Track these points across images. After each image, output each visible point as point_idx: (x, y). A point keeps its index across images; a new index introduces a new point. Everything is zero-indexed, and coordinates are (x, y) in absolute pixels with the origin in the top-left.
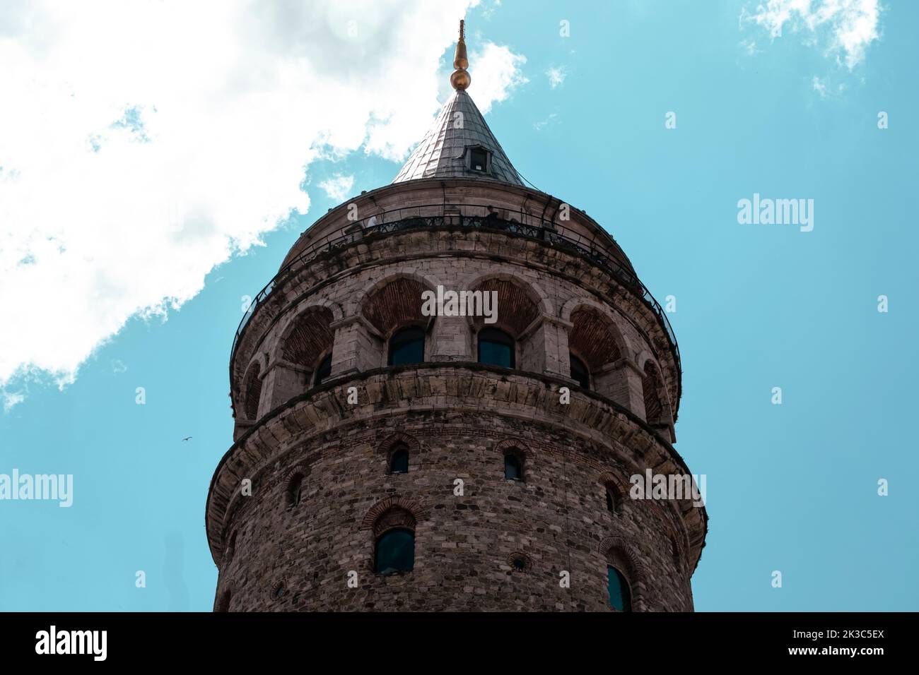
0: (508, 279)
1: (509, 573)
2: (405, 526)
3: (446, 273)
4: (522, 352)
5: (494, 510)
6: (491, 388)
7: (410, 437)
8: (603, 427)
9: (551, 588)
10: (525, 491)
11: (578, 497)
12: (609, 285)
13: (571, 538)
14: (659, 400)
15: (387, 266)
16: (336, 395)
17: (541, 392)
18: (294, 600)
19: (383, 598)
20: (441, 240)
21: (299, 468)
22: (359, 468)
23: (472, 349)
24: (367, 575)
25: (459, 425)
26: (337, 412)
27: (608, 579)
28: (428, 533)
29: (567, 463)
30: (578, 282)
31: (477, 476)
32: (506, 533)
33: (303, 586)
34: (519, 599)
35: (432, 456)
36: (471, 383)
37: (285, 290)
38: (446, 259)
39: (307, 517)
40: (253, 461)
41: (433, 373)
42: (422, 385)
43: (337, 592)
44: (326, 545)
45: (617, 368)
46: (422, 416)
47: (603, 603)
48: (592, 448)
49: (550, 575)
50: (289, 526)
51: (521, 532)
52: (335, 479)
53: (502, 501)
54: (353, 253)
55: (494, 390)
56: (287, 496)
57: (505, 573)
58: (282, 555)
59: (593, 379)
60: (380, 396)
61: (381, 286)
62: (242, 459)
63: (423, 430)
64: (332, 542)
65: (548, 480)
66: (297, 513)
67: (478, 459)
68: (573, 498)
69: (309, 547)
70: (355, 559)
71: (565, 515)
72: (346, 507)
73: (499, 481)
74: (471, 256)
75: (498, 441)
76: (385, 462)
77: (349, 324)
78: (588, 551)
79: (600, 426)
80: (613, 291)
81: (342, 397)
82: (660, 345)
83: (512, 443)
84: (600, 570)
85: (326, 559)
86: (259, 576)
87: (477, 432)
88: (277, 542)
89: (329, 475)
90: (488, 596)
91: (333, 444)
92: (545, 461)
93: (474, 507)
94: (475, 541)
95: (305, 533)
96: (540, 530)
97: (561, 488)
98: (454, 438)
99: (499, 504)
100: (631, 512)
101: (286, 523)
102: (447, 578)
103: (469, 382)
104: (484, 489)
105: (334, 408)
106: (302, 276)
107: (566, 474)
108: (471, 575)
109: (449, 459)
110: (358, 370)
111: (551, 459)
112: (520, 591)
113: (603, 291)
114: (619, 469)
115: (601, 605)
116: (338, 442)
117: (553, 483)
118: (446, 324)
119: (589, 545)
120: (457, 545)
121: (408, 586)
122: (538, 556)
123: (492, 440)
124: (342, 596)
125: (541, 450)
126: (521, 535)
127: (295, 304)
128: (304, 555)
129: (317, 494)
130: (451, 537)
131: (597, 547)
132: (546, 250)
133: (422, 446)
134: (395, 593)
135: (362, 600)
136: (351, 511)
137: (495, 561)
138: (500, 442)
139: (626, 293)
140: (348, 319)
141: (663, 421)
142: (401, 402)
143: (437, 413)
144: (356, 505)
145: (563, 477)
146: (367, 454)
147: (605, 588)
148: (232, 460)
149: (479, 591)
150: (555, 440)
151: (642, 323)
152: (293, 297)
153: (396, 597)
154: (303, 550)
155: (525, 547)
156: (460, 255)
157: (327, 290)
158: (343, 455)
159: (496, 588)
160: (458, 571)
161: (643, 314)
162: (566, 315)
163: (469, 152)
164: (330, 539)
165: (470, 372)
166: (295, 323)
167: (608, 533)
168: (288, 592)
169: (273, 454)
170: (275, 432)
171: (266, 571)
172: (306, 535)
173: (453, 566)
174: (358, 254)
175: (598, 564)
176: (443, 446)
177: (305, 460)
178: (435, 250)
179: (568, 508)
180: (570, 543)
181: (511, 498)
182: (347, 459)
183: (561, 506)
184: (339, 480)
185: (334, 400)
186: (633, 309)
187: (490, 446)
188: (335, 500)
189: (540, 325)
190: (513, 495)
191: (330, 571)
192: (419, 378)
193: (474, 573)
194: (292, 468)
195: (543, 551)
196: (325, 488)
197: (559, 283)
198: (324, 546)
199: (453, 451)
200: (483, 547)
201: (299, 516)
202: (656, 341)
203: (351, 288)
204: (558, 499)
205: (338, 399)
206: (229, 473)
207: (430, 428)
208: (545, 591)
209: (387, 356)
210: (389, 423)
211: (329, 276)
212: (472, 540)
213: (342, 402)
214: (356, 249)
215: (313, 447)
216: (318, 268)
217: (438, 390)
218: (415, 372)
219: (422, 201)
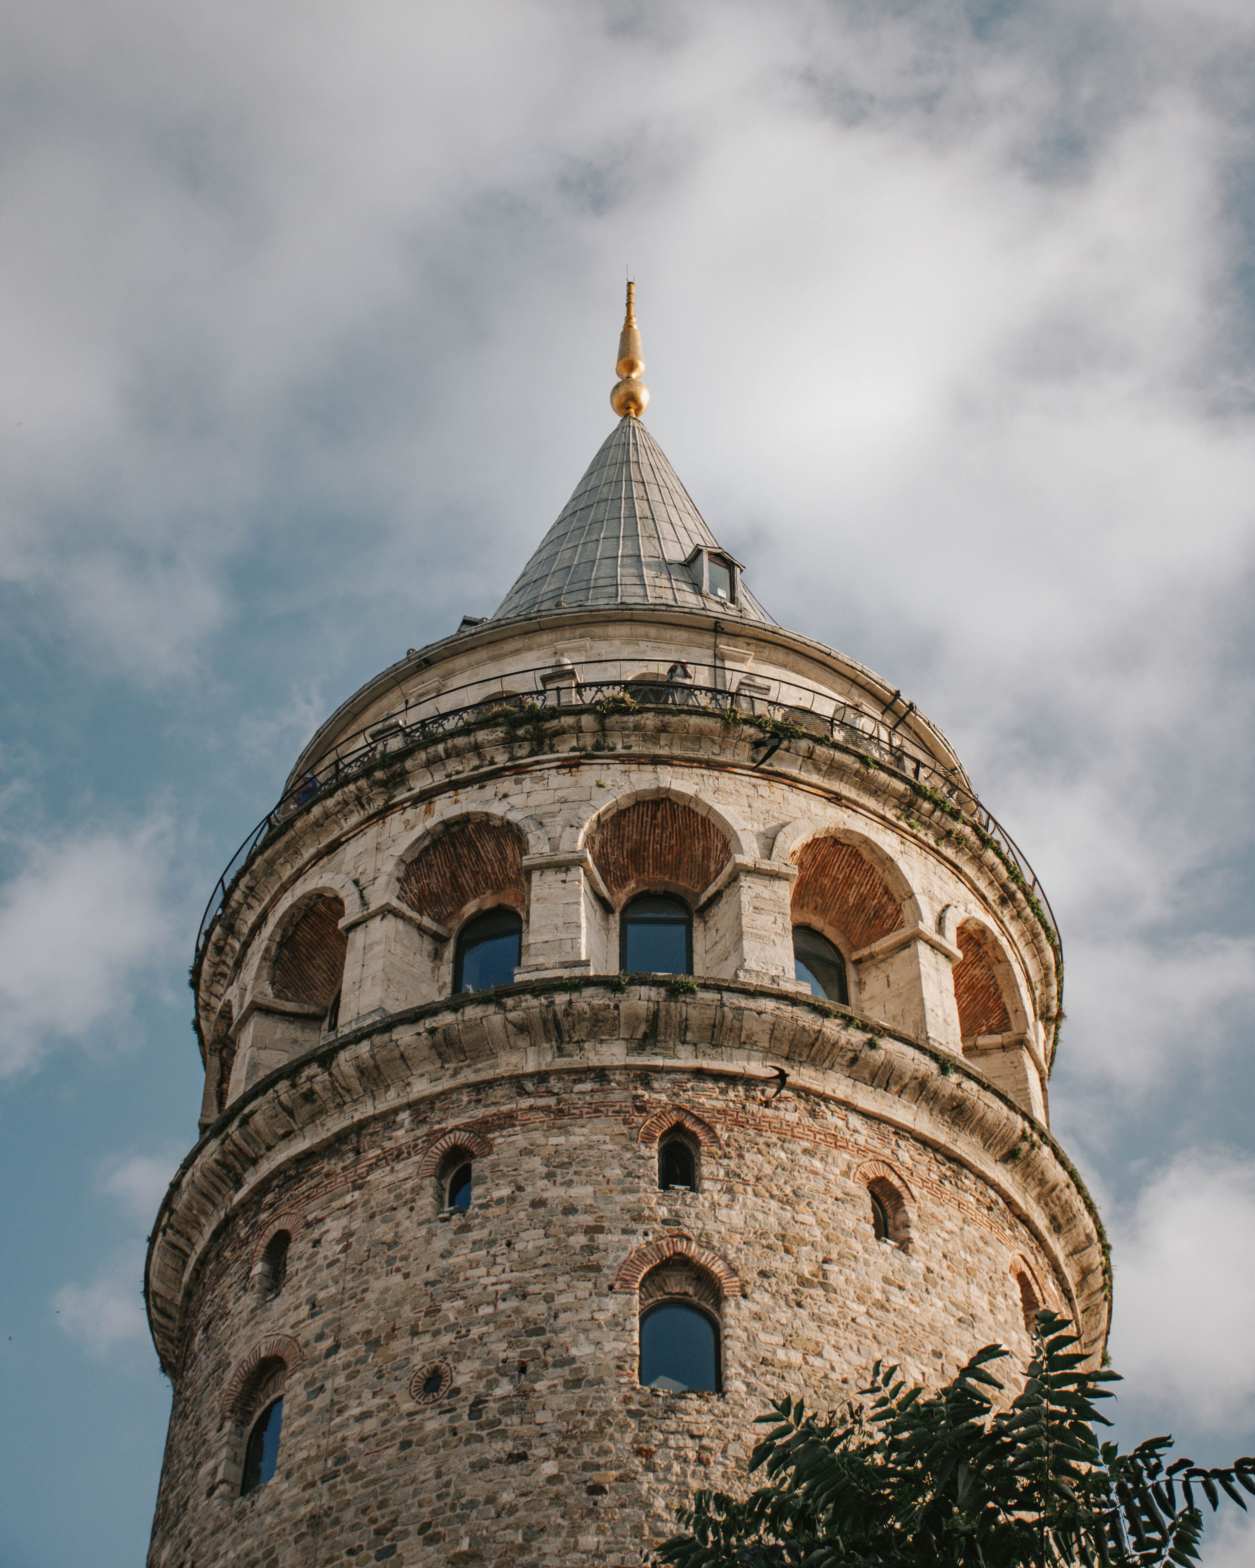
0: (856, 844)
2: (695, 1299)
5: (862, 1300)
6: (850, 1055)
7: (699, 1120)
8: (1017, 1166)
10: (908, 1271)
12: (1002, 886)
15: (632, 766)
16: (557, 1008)
17: (934, 1080)
18: (471, 1411)
20: (743, 740)
21: (462, 1137)
25: (790, 1117)
26: (549, 1040)
28: (747, 1324)
30: (957, 872)
31: (827, 1224)
32: (883, 1350)
33: (493, 1384)
35: (744, 1170)
36: (817, 1039)
37: (409, 764)
38: (747, 779)
39: (492, 1243)
40: (341, 1096)
41: (753, 1005)
42: (727, 1023)
43: (573, 1413)
44: (542, 1307)
45: (1004, 1048)
46: (722, 1083)
48: (997, 1202)
50: (445, 1255)
51: (909, 1353)
52: (550, 1177)
53: (872, 1283)
54: (572, 727)
55: (854, 1060)
56: (436, 1187)
58: (433, 1311)
60: (643, 1028)
62: (317, 1088)
63: (723, 1111)
64: (553, 1306)
66: (465, 1229)
67: (827, 1191)
68: (979, 1298)
69: (501, 1306)
70: (605, 1350)
71: (972, 1330)
72: (580, 1239)
73: (864, 1241)
74: (791, 782)
75: (857, 1160)
76: (655, 1163)
77: (564, 867)
79: (1012, 1163)
81: (568, 1015)
83: (879, 1170)
85: (543, 1339)
86: (373, 1344)
87: (822, 1137)
88: (418, 1280)
89: (535, 1163)
91: (541, 1102)
92: (933, 1215)
93: (827, 1288)
94: (834, 1356)
95: (488, 1274)
96: (937, 1354)
98: (783, 1141)
99: (868, 1290)
101: (440, 1244)
103: (814, 1036)
104: (840, 1255)
105: (547, 1031)
106: (453, 747)
109: (777, 1181)
111: (942, 1214)
113: (993, 895)
114: (1031, 1249)
116: (552, 1101)
117: (949, 1263)
118: (756, 908)
120: (804, 1358)
121: (717, 1427)
123: (847, 1157)
124: (584, 1422)
125: (925, 1192)
126: (909, 1358)
127: (428, 797)
128: (489, 1320)
129: (512, 1199)
132: (920, 801)
133: (722, 1144)
134: (694, 1437)
135: (629, 1438)
136: (590, 1249)
140: (561, 856)
142: (680, 1047)
143: (750, 1083)
144: (601, 1238)
145: (962, 1254)
148: (294, 1086)
150: (944, 1178)
152: (423, 781)
153: (695, 1445)
154: (487, 1310)
156: (773, 776)
157: (506, 784)
158: (564, 1130)
163: (703, 559)
165: (819, 1018)
166: (432, 835)
168: (457, 1391)
169: (394, 1094)
170: (409, 1053)
171: (392, 1335)
172: (493, 1279)
174: (579, 730)
177: (476, 1123)
178: (728, 757)
179: (974, 1316)
181: (886, 1281)
183: (964, 1311)
184: (559, 1179)
185: (550, 1016)
188: (554, 1219)
189: (908, 944)
190: (891, 1276)
191: (555, 1365)
192: (726, 1009)
194: (444, 1133)
196: (529, 1189)
198: (536, 1309)
200: (848, 1371)
201: (471, 1236)
203: (560, 794)
204: (957, 1296)
205: (560, 1016)
206: (279, 1109)
207: (736, 1110)
211: (510, 760)
212: (829, 1353)
213: (566, 1025)
214: (579, 721)
215: (493, 1099)
216: (490, 738)
217: (754, 1039)
218: (718, 996)
219: (673, 647)
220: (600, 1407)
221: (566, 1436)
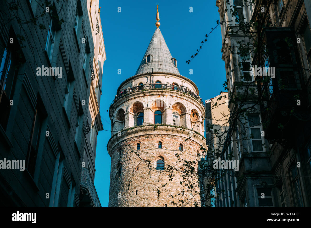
3: (127, 106)
5: (133, 159)
11: (150, 149)
13: (148, 159)
15: (119, 107)
22: (116, 155)
23: (135, 120)
25: (128, 142)
27: (156, 165)
28: (123, 168)
29: (148, 142)
30: (153, 95)
31: (131, 152)
32: (135, 163)
38: (127, 102)
48: (155, 135)
49: (143, 169)
51: (138, 162)
53: (135, 156)
55: (133, 132)
59: (162, 114)
60: (117, 140)
61: (118, 112)
63: (123, 145)
65: (144, 148)
67: (131, 149)
70: (115, 175)
71: (147, 154)
79: (155, 130)
80: (162, 92)
87: (131, 143)
93: (130, 160)
94: (130, 167)
96: (142, 160)
97: (146, 149)
100: (164, 146)
102: (125, 176)
103: (128, 133)
104: (132, 155)
107: (148, 145)
108: (129, 174)
109: (126, 150)
111: (145, 143)
112: (137, 175)
114: (162, 137)
115: (154, 171)
119: (152, 159)
122: (141, 166)
123: (133, 143)
125: (143, 141)
130: (126, 167)
131: (154, 158)
133: (123, 149)
134: (119, 181)
137: (133, 170)
138: (136, 143)
142: (120, 140)
143: (125, 140)
146: (117, 152)
149: (130, 177)
150: (146, 138)
151: (173, 95)
155: (138, 165)
156: (129, 100)
162: (149, 106)
163: (147, 57)
167: (157, 154)
173: (126, 173)
175: (153, 162)
178: (124, 101)
179: (148, 152)
186: (169, 93)
187: (133, 145)
195: (142, 164)
197: (148, 97)
199: (127, 148)
208: (142, 173)
210: (119, 145)
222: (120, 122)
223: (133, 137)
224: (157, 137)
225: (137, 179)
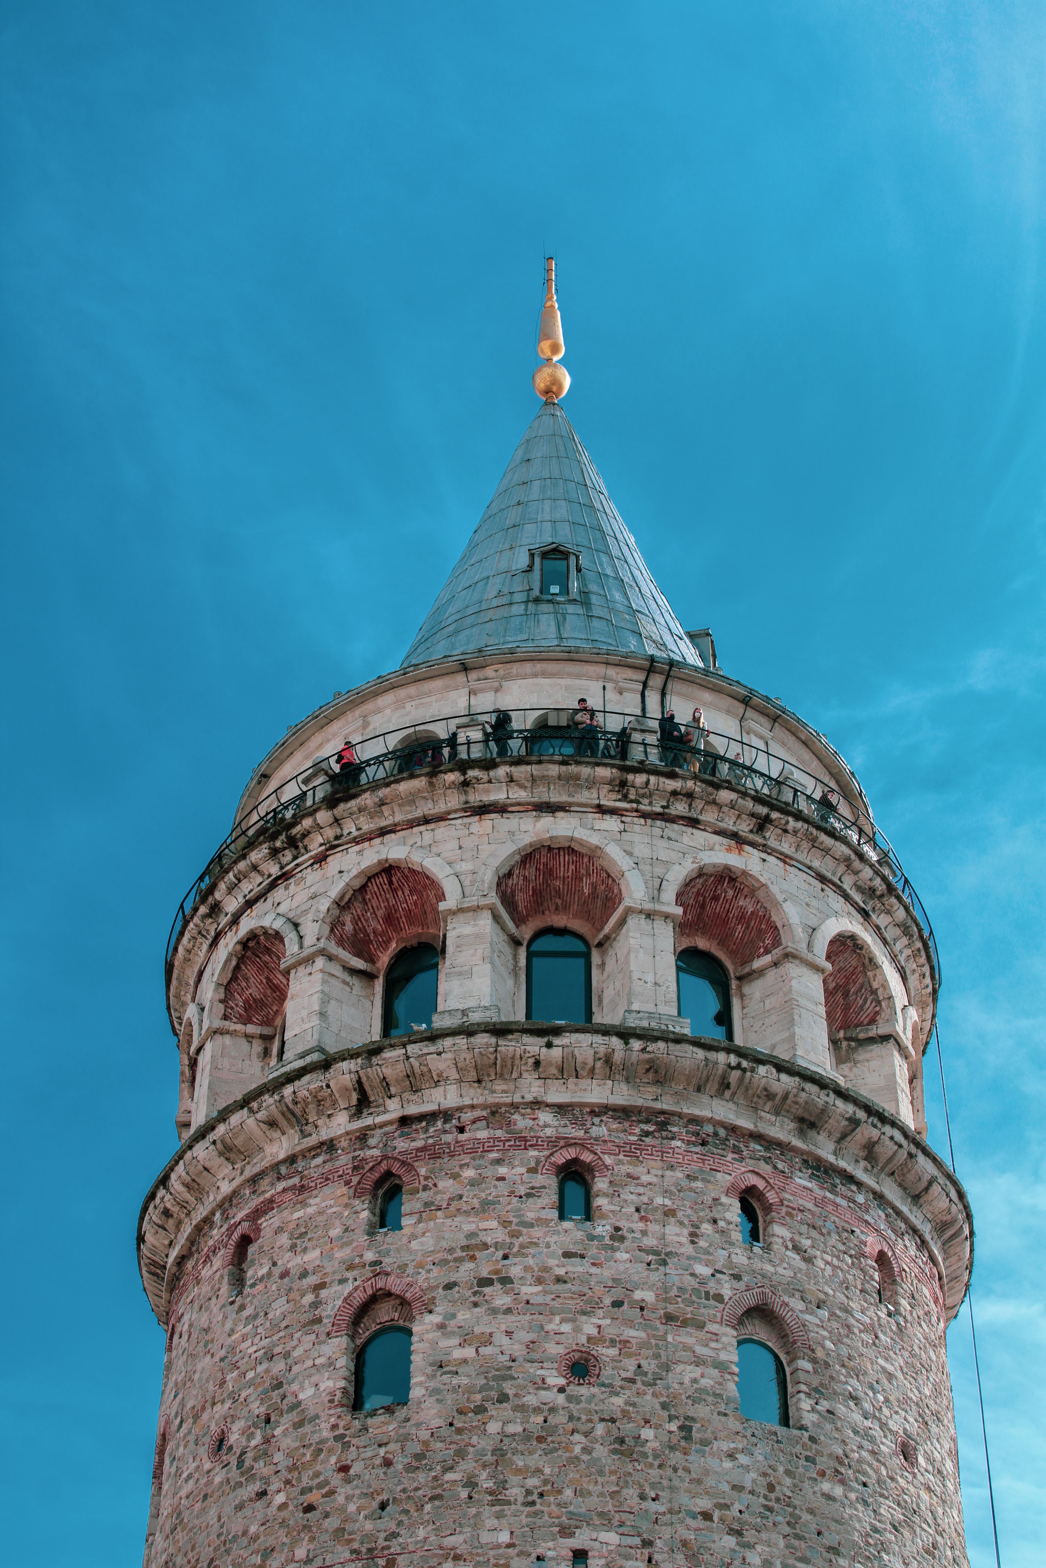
0: (567, 845)
1: (562, 1390)
2: (401, 1322)
3: (460, 848)
4: (603, 965)
5: (539, 1281)
6: (532, 1061)
7: (404, 1163)
8: (734, 1094)
9: (634, 1405)
10: (591, 1238)
11: (686, 1232)
12: (753, 815)
13: (671, 1308)
14: (874, 992)
15: (366, 844)
16: (287, 1100)
17: (616, 1054)
18: (238, 1462)
19: (363, 1456)
20: (449, 788)
21: (246, 1227)
22: (327, 1227)
23: (516, 975)
24: (339, 1417)
25: (483, 1134)
26: (293, 1127)
27: (736, 1370)
28: (430, 1336)
29: (668, 1173)
30: (694, 823)
31: (511, 1222)
32: (557, 1319)
33: (251, 1436)
34: (578, 1432)
35: (439, 1197)
37: (218, 895)
38: (460, 821)
39: (255, 1316)
40: (185, 1208)
41: (432, 1049)
42: (417, 1070)
43: (297, 1449)
44: (282, 1364)
45: (776, 964)
46: (424, 1124)
47: (725, 1415)
48: (716, 1134)
49: (632, 1381)
50: (231, 1333)
51: (584, 1313)
52: (293, 1247)
53: (552, 1262)
54: (312, 827)
55: (537, 1064)
56: (231, 1274)
57: (555, 1390)
58: (223, 1383)
59: (739, 987)
60: (355, 1096)
61: (357, 884)
62: (168, 1205)
63: (424, 1149)
64: (289, 1361)
65: (633, 1210)
66: (242, 1307)
67: (512, 1193)
68: (676, 1234)
69: (259, 1369)
70: (322, 1389)
71: (662, 1268)
72: (309, 1298)
73: (547, 1226)
74: (501, 809)
75: (547, 1153)
76: (365, 1214)
77: (309, 960)
78: (701, 1326)
79: (727, 1094)
80: (762, 824)
81: (296, 1103)
82: (870, 893)
83: (570, 1153)
84: (723, 1356)
85: (281, 1391)
86: (196, 1417)
87: (512, 1143)
88: (217, 1359)
89: (284, 1240)
90: (526, 1436)
91: (291, 1182)
92: (629, 1176)
93: (506, 1281)
94: (505, 1340)
95: (252, 1345)
96: (617, 1304)
97: (656, 1221)
98: (474, 1159)
99: (546, 1269)
100: (787, 1235)
101: (229, 1325)
102: (461, 1412)
103: (492, 1057)
104: (522, 1246)
105: (288, 1120)
106: (240, 872)
107: (666, 1192)
108: (500, 1401)
109: (464, 1199)
110: (321, 1050)
111: (639, 1170)
112: (579, 1419)
113: (744, 827)
114: (767, 1160)
115: (723, 1418)
116: (296, 1180)
117: (643, 1214)
118: (458, 947)
119: (703, 1314)
120: (477, 1350)
121: (402, 1431)
122: (613, 1352)
123: (535, 1153)
124: (304, 1454)
125: (621, 1157)
126: (584, 1318)
127: (235, 920)
128: (251, 1383)
129: (269, 1274)
130: (467, 1338)
131: (719, 1315)
132: (630, 777)
133: (422, 1178)
134: (380, 1446)
135: (333, 1460)
136: (315, 1305)
137: (539, 1372)
138: (552, 1154)
139: (787, 822)
140: (306, 952)
141: (882, 1030)
142: (388, 1102)
143: (446, 1115)
144: (324, 1293)
145: (659, 1200)
146: (340, 1201)
147: (732, 1386)
148: (155, 1207)
149: (511, 1429)
150: (647, 1134)
151: (825, 866)
152: (231, 905)
153: (382, 1451)
154: (250, 1375)
155: (590, 1339)
156: (482, 810)
157: (280, 893)
158: (304, 1204)
159: (540, 1419)
160: (478, 1397)
161: (827, 851)
162: (669, 894)
163: (537, 560)
164: (287, 1355)
165: (493, 1040)
166: (236, 955)
167: (741, 1285)
168: (232, 1448)
169: (211, 1198)
170: (207, 1165)
171: (203, 1408)
172: (255, 1348)
173: (470, 1390)
174: (319, 827)
175: (719, 1346)
176: (455, 1176)
177: (253, 1212)
178: (441, 807)
179: (667, 1254)
180: (669, 1318)
181: (567, 1255)
182: (310, 1210)
183: (656, 1253)
184: (299, 1249)
185: (285, 1108)
186: (805, 845)
187: (533, 1164)
188: (293, 1286)
189: (622, 922)
190: (573, 1249)
191: (287, 1412)
192: (411, 1060)
193: (503, 1398)
194: (236, 1225)
195: (620, 1341)
196: (280, 1263)
197: (657, 832)
198: (279, 1366)
199: (473, 1183)
200: (518, 1350)
201: (246, 1313)
202: (859, 889)
203: (312, 890)
204: (650, 1242)
205: (291, 1106)
206: (155, 1227)
207: (434, 1145)
208: (623, 1411)
209: (380, 1004)
210: (372, 1142)
211: (282, 868)
212: (501, 1339)
213: (298, 1110)
214: (315, 820)
215: (263, 1189)
216: (260, 856)
217: (445, 1075)
218: (403, 1051)
219: (433, 698)
220: (316, 1438)
221: (290, 1469)
222: (354, 972)
223: (529, 1098)
224: (736, 1150)
225: (585, 1457)
